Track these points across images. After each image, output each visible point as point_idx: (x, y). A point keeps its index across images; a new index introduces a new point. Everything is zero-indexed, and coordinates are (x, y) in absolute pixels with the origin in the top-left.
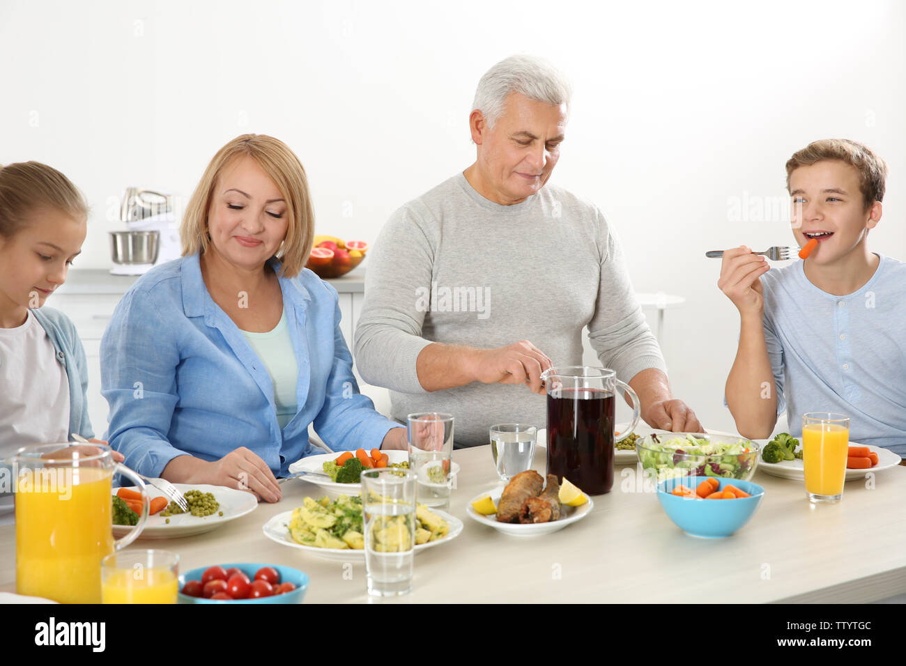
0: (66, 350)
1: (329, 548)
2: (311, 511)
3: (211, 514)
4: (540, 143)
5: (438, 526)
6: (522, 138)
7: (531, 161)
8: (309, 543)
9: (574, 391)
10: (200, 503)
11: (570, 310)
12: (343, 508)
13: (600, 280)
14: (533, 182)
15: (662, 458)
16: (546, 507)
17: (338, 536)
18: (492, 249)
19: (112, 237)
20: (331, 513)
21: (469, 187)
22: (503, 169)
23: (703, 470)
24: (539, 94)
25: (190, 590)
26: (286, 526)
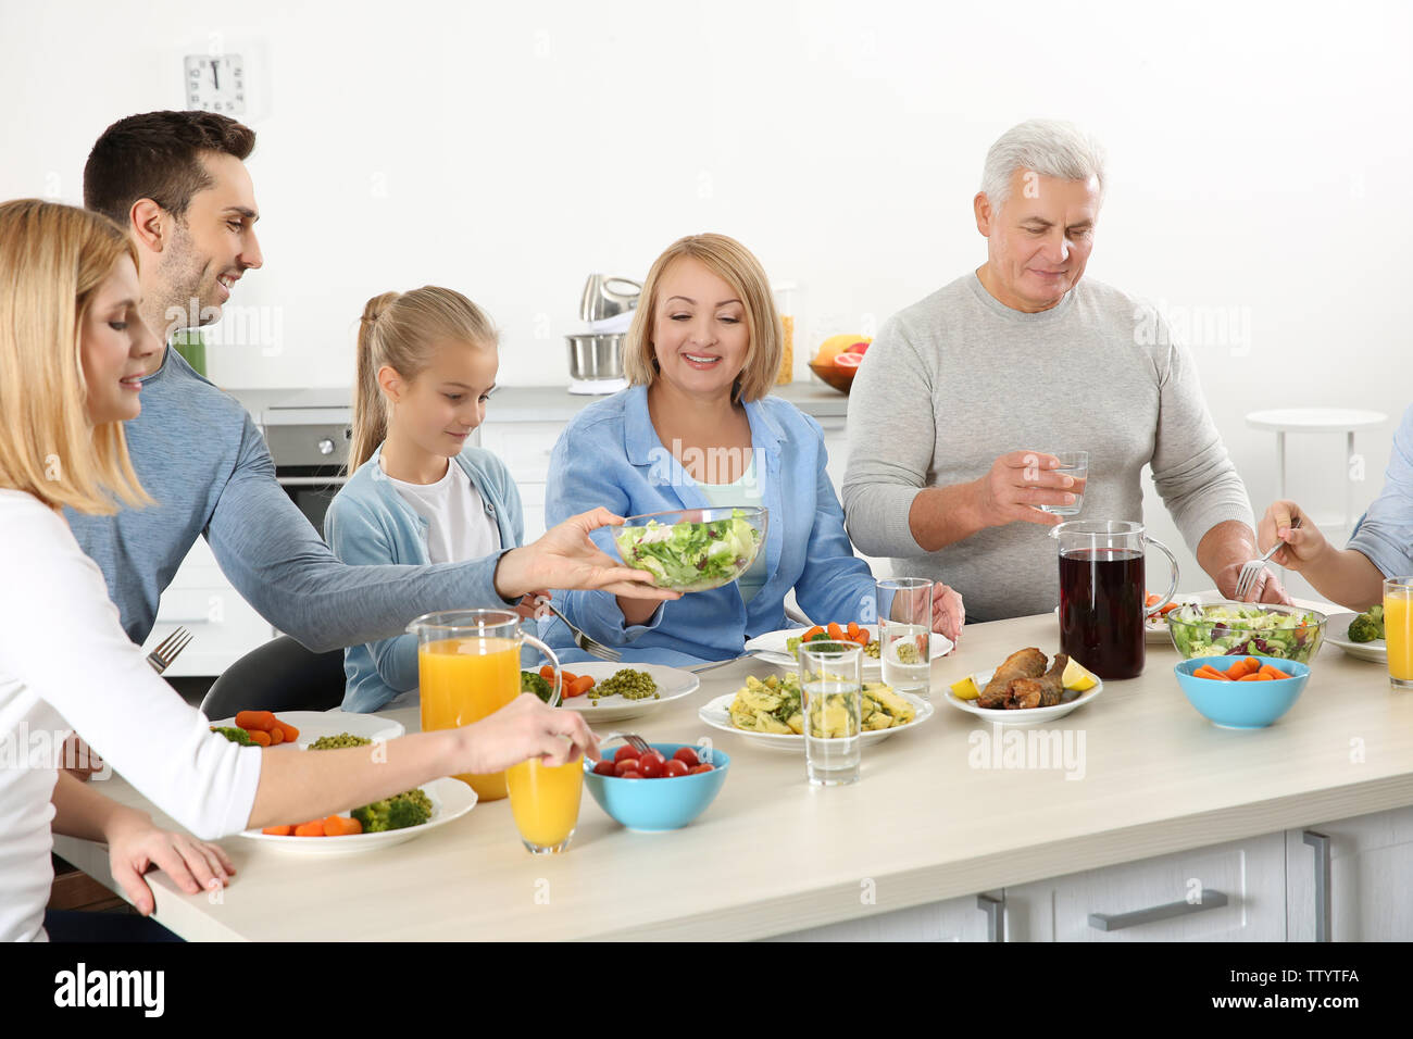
0: (496, 500)
1: (772, 732)
2: (752, 692)
3: (645, 696)
4: (1058, 231)
5: (902, 710)
6: (1033, 225)
7: (1046, 254)
8: (749, 728)
9: (1090, 551)
10: (634, 684)
11: (1115, 448)
12: (791, 689)
13: (1160, 406)
14: (1056, 282)
15: (1198, 633)
16: (1035, 690)
17: (783, 720)
18: (1012, 371)
19: (569, 343)
20: (776, 694)
21: (982, 290)
22: (1012, 266)
23: (1246, 648)
24: (1052, 169)
25: (601, 769)
26: (727, 709)
